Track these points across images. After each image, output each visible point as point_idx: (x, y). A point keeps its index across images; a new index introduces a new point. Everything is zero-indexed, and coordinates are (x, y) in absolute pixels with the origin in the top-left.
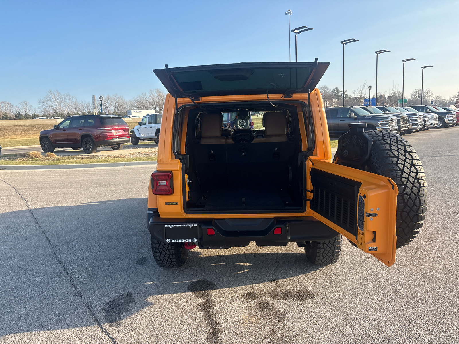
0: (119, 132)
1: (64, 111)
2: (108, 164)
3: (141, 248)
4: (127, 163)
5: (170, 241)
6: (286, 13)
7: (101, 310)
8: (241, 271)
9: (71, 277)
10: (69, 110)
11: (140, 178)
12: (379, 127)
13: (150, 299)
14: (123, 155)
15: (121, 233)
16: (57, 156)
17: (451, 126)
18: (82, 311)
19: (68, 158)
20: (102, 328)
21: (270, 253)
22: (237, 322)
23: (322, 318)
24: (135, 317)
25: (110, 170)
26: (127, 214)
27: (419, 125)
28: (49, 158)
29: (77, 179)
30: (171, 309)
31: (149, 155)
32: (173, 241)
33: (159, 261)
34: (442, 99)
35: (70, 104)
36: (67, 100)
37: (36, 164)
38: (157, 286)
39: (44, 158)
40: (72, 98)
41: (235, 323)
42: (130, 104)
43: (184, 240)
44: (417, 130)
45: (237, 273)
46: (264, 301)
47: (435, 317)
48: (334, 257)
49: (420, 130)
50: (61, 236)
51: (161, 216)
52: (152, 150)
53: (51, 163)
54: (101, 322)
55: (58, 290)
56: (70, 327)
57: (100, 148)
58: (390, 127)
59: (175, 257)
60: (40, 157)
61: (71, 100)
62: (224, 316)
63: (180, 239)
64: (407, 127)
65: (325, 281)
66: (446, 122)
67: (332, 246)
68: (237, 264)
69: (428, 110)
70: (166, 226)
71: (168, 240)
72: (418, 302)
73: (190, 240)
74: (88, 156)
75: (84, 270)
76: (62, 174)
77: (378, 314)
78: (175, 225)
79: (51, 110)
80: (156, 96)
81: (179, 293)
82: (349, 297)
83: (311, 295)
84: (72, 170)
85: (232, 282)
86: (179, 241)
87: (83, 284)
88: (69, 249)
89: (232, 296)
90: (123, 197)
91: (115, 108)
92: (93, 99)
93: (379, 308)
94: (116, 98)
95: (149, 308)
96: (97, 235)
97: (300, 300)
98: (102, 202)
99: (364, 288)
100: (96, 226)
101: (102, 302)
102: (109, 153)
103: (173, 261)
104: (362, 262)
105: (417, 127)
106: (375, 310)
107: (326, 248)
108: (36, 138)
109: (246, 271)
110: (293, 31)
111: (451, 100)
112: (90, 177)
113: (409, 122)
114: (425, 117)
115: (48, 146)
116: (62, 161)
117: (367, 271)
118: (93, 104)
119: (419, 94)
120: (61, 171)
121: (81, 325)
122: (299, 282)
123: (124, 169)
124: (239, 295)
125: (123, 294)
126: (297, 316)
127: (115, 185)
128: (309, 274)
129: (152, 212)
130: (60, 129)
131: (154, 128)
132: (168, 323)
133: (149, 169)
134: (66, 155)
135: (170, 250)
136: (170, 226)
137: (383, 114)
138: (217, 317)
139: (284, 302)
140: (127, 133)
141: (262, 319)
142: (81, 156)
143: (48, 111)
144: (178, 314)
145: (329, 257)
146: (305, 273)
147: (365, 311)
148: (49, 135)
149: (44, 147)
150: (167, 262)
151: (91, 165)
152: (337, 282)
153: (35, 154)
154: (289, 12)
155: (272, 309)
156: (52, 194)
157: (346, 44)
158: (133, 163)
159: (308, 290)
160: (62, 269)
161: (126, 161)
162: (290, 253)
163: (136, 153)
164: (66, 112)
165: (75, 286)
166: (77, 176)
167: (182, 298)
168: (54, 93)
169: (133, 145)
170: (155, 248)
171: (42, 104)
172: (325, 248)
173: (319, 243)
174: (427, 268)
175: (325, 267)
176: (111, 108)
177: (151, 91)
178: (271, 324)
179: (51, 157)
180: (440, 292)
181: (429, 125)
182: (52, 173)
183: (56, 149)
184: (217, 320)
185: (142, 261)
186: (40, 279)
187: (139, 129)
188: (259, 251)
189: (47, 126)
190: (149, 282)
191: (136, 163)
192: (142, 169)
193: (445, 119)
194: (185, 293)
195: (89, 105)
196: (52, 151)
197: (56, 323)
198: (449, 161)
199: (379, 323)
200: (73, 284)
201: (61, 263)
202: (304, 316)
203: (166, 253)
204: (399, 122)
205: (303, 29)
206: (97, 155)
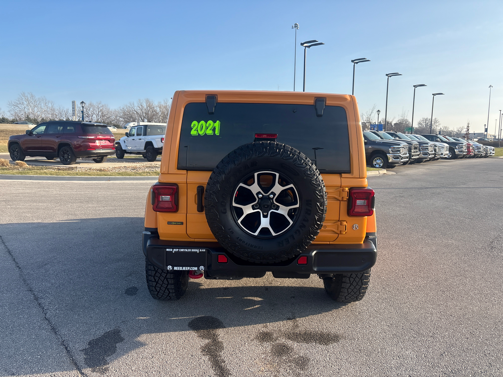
0: (103, 142)
1: (39, 116)
2: (89, 178)
3: (130, 275)
4: (111, 178)
5: (171, 269)
6: (293, 27)
7: (81, 351)
8: (251, 307)
9: (43, 308)
10: (43, 116)
11: (127, 195)
12: (390, 154)
13: (143, 338)
14: (107, 168)
15: (106, 257)
16: (28, 166)
17: (461, 158)
18: (57, 351)
19: (42, 168)
20: (82, 374)
21: (283, 287)
22: (250, 370)
23: (352, 367)
24: (124, 361)
25: (91, 184)
26: (112, 235)
27: (430, 154)
28: (19, 167)
29: (52, 192)
30: (170, 351)
31: (137, 170)
32: (176, 268)
33: (154, 291)
34: (449, 130)
35: (46, 109)
36: (42, 104)
37: (3, 173)
38: (151, 322)
39: (12, 167)
40: (48, 103)
41: (248, 371)
42: (116, 113)
43: (189, 268)
44: (427, 160)
45: (246, 309)
46: (281, 343)
47: (481, 367)
48: (360, 293)
49: (431, 159)
50: (31, 257)
51: (161, 238)
52: (140, 164)
53: (21, 173)
54: (81, 366)
55: (27, 324)
56: (41, 371)
57: (79, 160)
58: (402, 154)
59: (173, 288)
60: (8, 166)
61: (47, 104)
62: (235, 361)
63: (184, 266)
64: (418, 156)
65: (350, 321)
66: (456, 153)
67: (359, 281)
68: (246, 298)
69: (439, 139)
70: (167, 250)
71: (170, 267)
72: (458, 349)
73: (197, 268)
74: (65, 168)
75: (60, 300)
76: (33, 186)
77: (416, 363)
78: (179, 249)
79: (23, 114)
80: (145, 107)
81: (178, 331)
82: (380, 342)
83: (335, 338)
84: (46, 183)
85: (242, 319)
86: (182, 269)
87: (57, 317)
88: (41, 274)
89: (243, 336)
90: (107, 216)
91: (98, 117)
92: (73, 105)
93: (416, 355)
94: (99, 106)
95: (141, 349)
96: (76, 258)
97: (324, 343)
98: (82, 220)
99: (396, 331)
100: (75, 247)
101: (83, 341)
102: (91, 165)
103: (171, 293)
104: (389, 300)
105: (428, 156)
106: (411, 358)
107: (353, 282)
108: (4, 145)
109: (257, 306)
110: (302, 44)
111: (459, 131)
112: (68, 191)
113: (420, 150)
114: (435, 146)
115: (17, 153)
116: (34, 171)
117: (397, 311)
118: (73, 111)
119: (426, 123)
120: (33, 182)
121: (55, 370)
122: (320, 321)
123: (107, 184)
124: (251, 335)
125: (109, 331)
126: (322, 364)
127: (97, 201)
128: (330, 312)
129: (149, 233)
130: (34, 135)
131: (143, 140)
132: (166, 370)
133: (136, 185)
134: (38, 165)
135: (168, 280)
136: (173, 250)
137: (394, 140)
138: (226, 362)
139: (304, 345)
140: (112, 144)
141: (281, 366)
142: (57, 167)
143: (19, 115)
144: (178, 358)
145: (355, 293)
146: (326, 312)
147: (401, 359)
148: (20, 141)
149: (12, 154)
150: (164, 294)
151: (70, 177)
152: (364, 323)
153: (2, 162)
154: (296, 26)
155: (291, 354)
156: (21, 208)
157: (357, 63)
158: (118, 178)
159: (332, 332)
160: (32, 298)
161: (110, 175)
162: (306, 287)
163: (121, 167)
164: (40, 118)
165: (48, 320)
166: (52, 189)
167: (182, 338)
168: (28, 95)
169: (118, 158)
170: (151, 275)
171: (12, 107)
172: (351, 282)
173: (345, 277)
174: (462, 309)
175: (347, 305)
176: (93, 117)
177: (140, 100)
178: (292, 373)
179: (21, 166)
180: (481, 337)
181: (439, 155)
182: (22, 184)
183: (28, 158)
184: (226, 367)
185: (131, 291)
186: (5, 309)
187: (126, 141)
188: (270, 284)
189: (17, 131)
190: (141, 316)
191: (122, 178)
192: (129, 185)
193: (455, 150)
194: (186, 332)
195: (67, 112)
196: (23, 160)
197: (24, 366)
198: (465, 193)
199: (419, 373)
200: (45, 317)
201: (30, 290)
202: (331, 364)
203: (163, 283)
204: (410, 150)
205: (313, 43)
206: (76, 167)
